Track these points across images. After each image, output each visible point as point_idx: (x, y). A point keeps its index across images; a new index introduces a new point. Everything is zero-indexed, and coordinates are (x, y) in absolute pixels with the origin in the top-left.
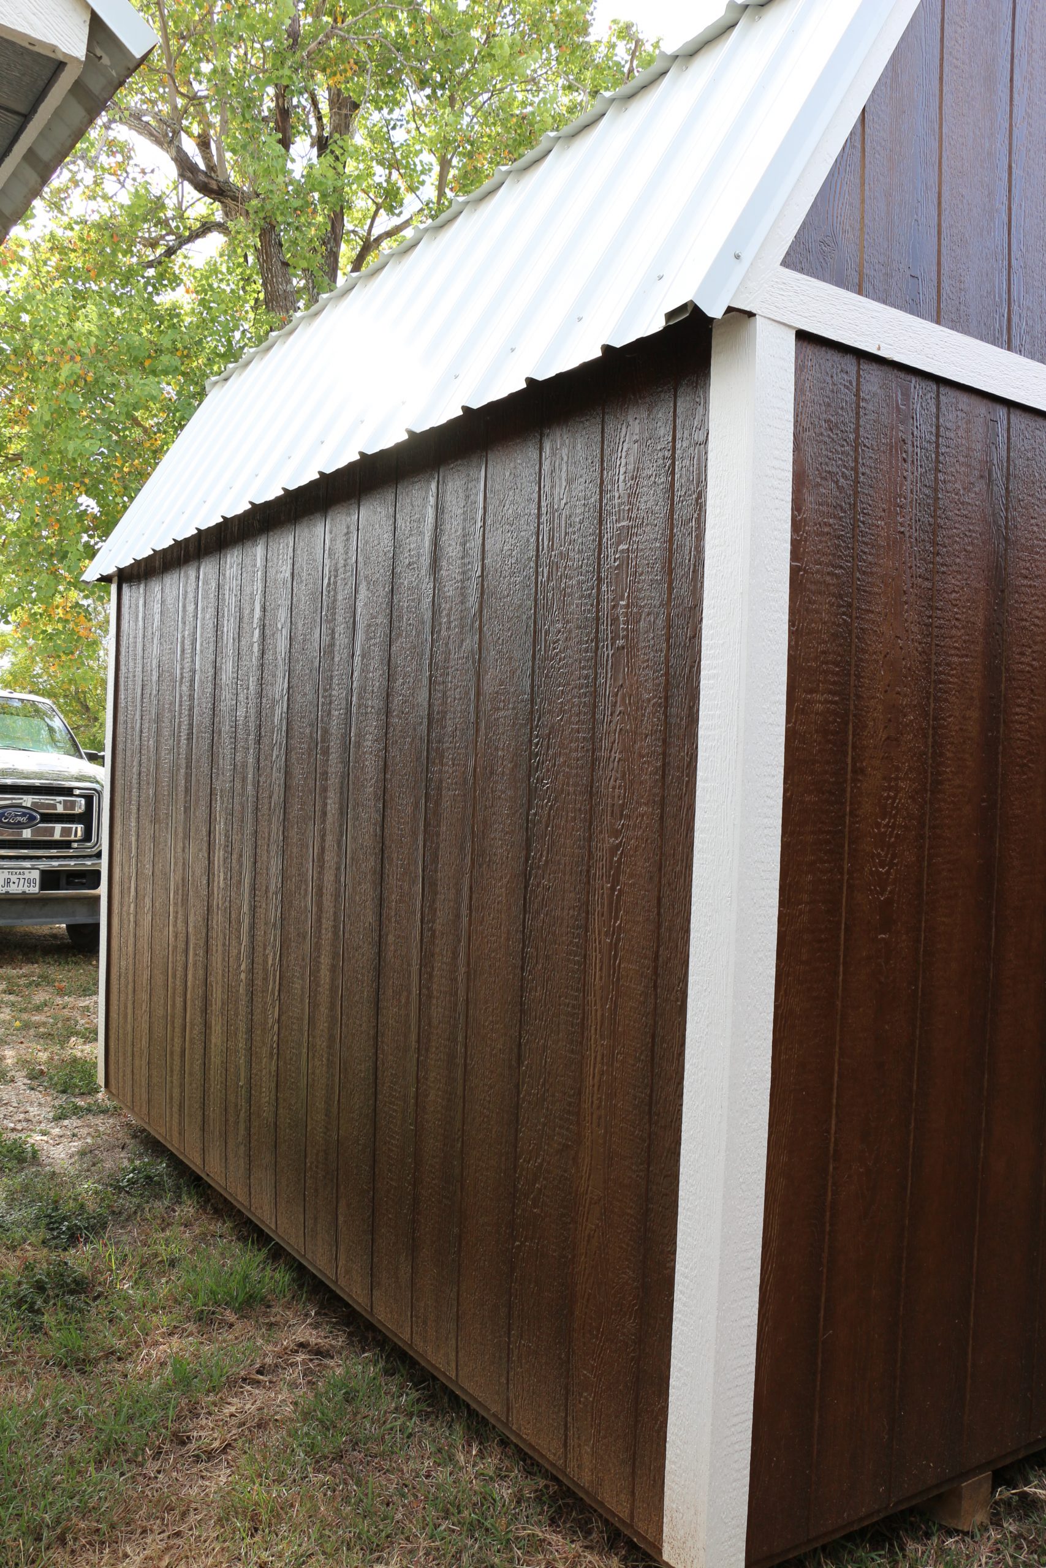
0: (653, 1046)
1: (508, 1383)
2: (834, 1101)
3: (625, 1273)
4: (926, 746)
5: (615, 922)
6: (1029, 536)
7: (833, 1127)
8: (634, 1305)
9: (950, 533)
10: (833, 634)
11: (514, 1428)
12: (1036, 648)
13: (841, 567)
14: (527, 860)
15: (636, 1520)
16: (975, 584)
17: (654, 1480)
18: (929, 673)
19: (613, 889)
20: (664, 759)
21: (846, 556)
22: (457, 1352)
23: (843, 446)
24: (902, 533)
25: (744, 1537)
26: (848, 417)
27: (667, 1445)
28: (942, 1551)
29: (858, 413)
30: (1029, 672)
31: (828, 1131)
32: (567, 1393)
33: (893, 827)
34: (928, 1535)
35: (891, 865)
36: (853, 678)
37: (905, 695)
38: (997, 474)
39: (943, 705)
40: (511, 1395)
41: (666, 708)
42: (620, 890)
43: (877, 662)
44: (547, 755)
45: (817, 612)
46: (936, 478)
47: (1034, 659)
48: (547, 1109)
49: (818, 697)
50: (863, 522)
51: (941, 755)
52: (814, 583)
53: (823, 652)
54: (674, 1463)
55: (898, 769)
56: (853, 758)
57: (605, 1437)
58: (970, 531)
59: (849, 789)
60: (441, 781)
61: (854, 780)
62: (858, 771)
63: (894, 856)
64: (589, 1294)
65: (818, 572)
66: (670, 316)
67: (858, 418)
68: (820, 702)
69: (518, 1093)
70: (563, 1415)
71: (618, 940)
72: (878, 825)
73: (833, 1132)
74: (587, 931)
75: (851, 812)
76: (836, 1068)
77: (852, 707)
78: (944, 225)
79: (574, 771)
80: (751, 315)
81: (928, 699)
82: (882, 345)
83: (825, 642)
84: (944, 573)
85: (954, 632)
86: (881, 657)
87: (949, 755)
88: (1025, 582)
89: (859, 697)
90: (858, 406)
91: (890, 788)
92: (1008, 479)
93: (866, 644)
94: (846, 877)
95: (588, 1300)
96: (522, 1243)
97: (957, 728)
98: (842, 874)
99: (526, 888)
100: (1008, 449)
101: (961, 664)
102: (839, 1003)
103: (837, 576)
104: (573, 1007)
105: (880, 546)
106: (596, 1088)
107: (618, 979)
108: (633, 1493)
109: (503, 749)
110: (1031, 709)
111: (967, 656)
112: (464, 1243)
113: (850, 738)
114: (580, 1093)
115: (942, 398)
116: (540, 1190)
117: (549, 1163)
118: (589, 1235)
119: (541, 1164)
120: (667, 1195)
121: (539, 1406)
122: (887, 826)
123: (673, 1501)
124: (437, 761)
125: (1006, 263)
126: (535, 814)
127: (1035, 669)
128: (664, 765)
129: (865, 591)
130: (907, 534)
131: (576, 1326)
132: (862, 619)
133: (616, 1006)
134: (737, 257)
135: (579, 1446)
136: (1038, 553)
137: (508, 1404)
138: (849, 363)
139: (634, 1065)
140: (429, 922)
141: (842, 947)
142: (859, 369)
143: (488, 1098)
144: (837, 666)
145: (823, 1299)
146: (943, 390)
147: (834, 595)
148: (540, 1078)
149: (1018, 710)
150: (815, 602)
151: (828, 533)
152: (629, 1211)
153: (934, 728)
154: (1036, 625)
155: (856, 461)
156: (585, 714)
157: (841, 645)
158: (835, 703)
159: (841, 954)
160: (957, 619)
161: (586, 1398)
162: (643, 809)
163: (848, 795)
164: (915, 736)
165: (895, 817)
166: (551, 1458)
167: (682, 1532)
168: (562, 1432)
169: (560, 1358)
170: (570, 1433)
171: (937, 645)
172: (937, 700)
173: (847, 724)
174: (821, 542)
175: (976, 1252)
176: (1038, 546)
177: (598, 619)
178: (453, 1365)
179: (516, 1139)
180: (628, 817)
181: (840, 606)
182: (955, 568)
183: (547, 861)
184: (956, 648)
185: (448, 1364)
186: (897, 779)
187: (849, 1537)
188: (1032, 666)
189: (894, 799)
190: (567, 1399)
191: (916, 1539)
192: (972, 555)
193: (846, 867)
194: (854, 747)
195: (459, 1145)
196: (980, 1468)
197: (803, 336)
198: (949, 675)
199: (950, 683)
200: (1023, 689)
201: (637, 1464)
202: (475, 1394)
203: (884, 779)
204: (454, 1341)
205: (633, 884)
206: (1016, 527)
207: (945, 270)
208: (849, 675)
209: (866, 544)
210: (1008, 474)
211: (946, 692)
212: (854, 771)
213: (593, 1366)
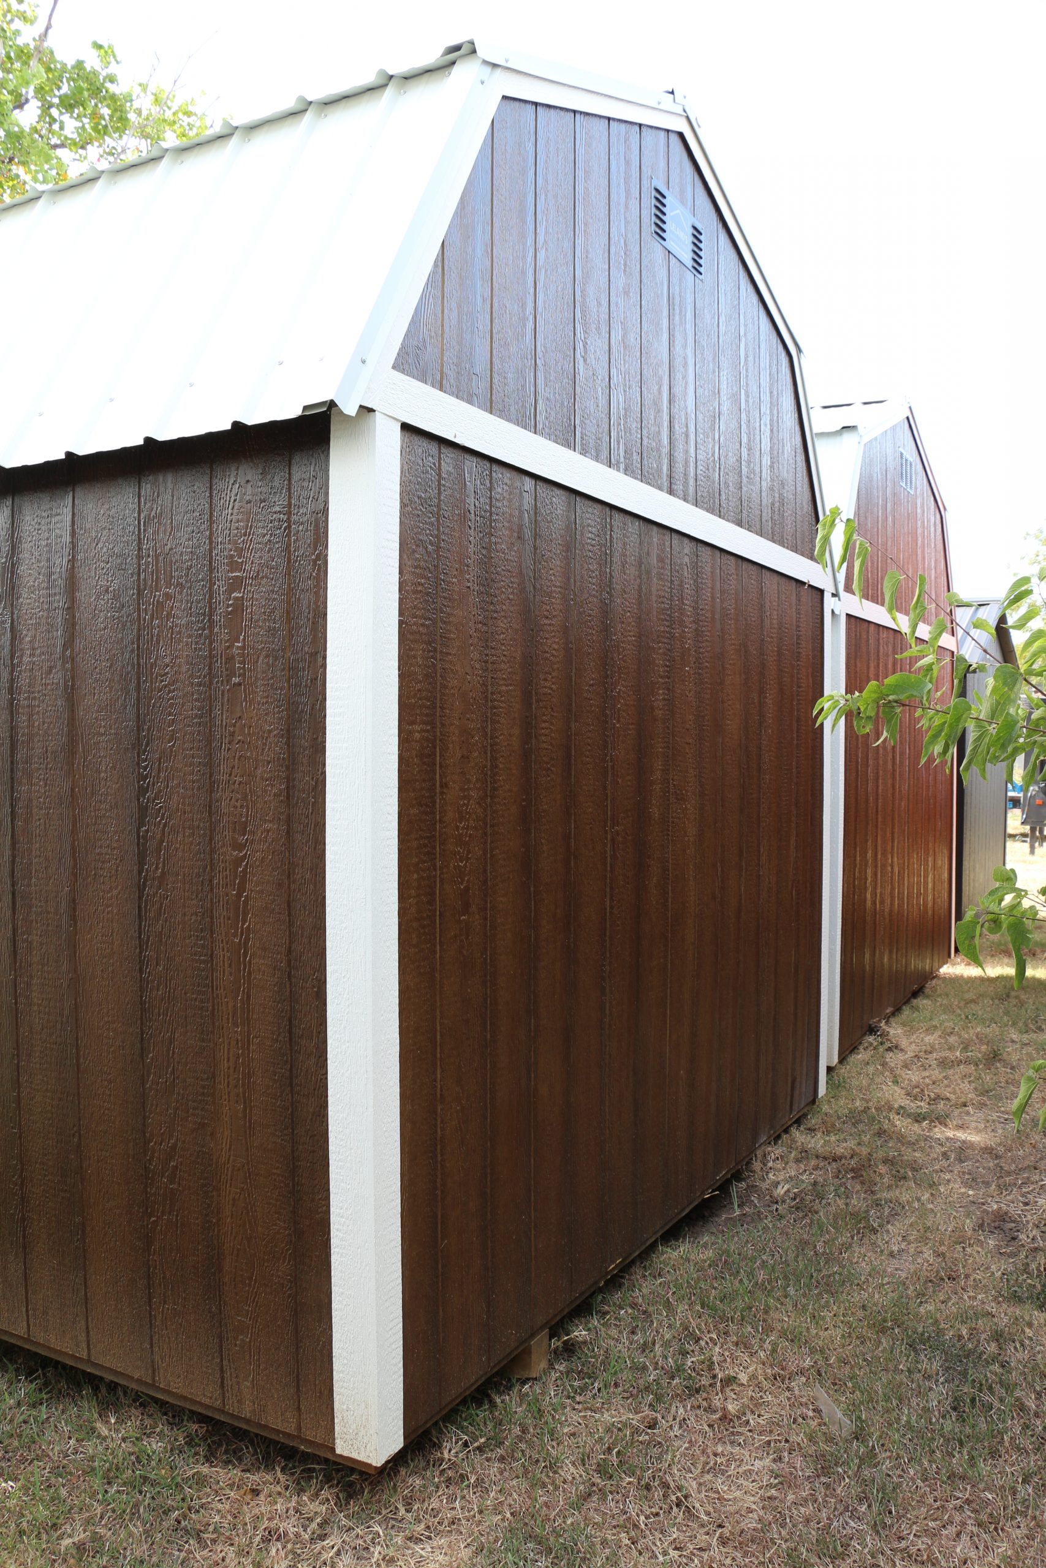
0: (291, 1028)
1: (152, 1347)
2: (438, 1055)
3: (276, 1225)
4: (487, 761)
5: (243, 925)
6: (549, 584)
7: (439, 1076)
8: (287, 1250)
9: (499, 585)
10: (425, 675)
11: (162, 1386)
12: (554, 674)
13: (430, 619)
14: (140, 873)
15: (303, 1430)
16: (515, 626)
17: (321, 1392)
18: (487, 701)
19: (239, 895)
20: (288, 782)
21: (433, 609)
22: (88, 1332)
23: (430, 518)
24: (469, 587)
25: (402, 1416)
26: (433, 493)
27: (334, 1359)
28: (522, 1397)
29: (439, 490)
30: (550, 694)
31: (435, 1080)
32: (221, 1341)
33: (467, 829)
34: (509, 1388)
35: (468, 859)
36: (438, 709)
37: (473, 721)
38: (528, 533)
39: (497, 726)
40: (157, 1358)
41: (288, 738)
42: (247, 896)
43: (454, 695)
44: (159, 778)
45: (415, 657)
46: (490, 541)
47: (553, 684)
48: (178, 1094)
49: (417, 727)
50: (443, 581)
51: (497, 766)
52: (412, 633)
53: (419, 690)
54: (342, 1372)
55: (469, 781)
56: (440, 775)
57: (265, 1369)
58: (511, 582)
59: (438, 801)
60: (30, 800)
61: (442, 793)
62: (444, 785)
63: (469, 852)
64: (238, 1250)
65: (415, 624)
66: (305, 408)
67: (439, 493)
68: (418, 731)
69: (143, 1084)
70: (218, 1361)
71: (247, 940)
72: (457, 828)
73: (438, 1080)
74: (212, 932)
75: (440, 820)
76: (438, 1028)
77: (438, 734)
78: (494, 331)
79: (189, 793)
80: (374, 411)
81: (487, 721)
82: (457, 433)
83: (421, 682)
84: (495, 618)
85: (503, 666)
86: (456, 690)
87: (501, 766)
88: (547, 622)
89: (443, 725)
90: (439, 484)
91: (465, 797)
92: (535, 539)
93: (447, 681)
94: (438, 872)
95: (237, 1255)
96: (158, 1218)
97: (506, 744)
98: (435, 870)
99: (140, 898)
100: (536, 514)
101: (507, 691)
102: (437, 975)
103: (428, 627)
104: (202, 1001)
105: (455, 600)
106: (232, 1070)
107: (250, 974)
108: (299, 1409)
109: (106, 771)
110: (552, 724)
111: (511, 685)
112: (88, 1229)
113: (438, 758)
114: (214, 1077)
115: (494, 474)
116: (176, 1167)
117: (184, 1142)
118: (234, 1199)
119: (175, 1145)
120: (314, 1152)
121: (190, 1359)
122: (463, 828)
123: (343, 1404)
124: (24, 781)
125: (533, 362)
126: (147, 831)
127: (554, 691)
128: (288, 788)
129: (445, 638)
130: (472, 588)
131: (226, 1280)
132: (444, 660)
133: (249, 997)
134: (364, 362)
135: (238, 1383)
136: (554, 597)
137: (153, 1366)
138: (433, 448)
139: (271, 1046)
140: (23, 934)
141: (438, 930)
142: (440, 452)
143: (108, 1092)
144: (429, 701)
145: (439, 1217)
146: (495, 467)
147: (425, 643)
148: (167, 1068)
149: (543, 725)
150: (413, 650)
151: (421, 591)
152: (275, 1171)
153: (491, 745)
154: (553, 655)
155: (438, 529)
156: (200, 741)
157: (430, 683)
158: (427, 731)
159: (438, 935)
160: (504, 655)
161: (243, 1340)
162: (268, 826)
163: (438, 806)
164: (480, 753)
165: (468, 820)
166: (207, 1401)
167: (354, 1427)
168: (218, 1376)
169: (210, 1312)
170: (227, 1375)
171: (492, 678)
172: (493, 722)
173: (435, 748)
174: (416, 599)
175: (532, 1161)
176: (555, 591)
177: (211, 656)
178: (84, 1345)
179: (144, 1125)
180: (253, 833)
181: (429, 651)
182: (502, 614)
183: (163, 873)
184: (504, 679)
185: (77, 1345)
186: (468, 789)
187: (464, 1402)
188: (551, 689)
189: (467, 805)
190: (221, 1347)
191: (500, 1393)
192: (513, 602)
193: (438, 865)
194: (441, 767)
195: (76, 1140)
196: (542, 1328)
197: (406, 427)
198: (499, 701)
199: (501, 707)
200: (546, 708)
201: (301, 1383)
202: (113, 1367)
203: (461, 790)
204: (83, 1322)
205: (261, 892)
206: (541, 577)
207: (495, 369)
208: (435, 708)
209: (445, 598)
210: (536, 534)
211: (498, 715)
212: (441, 786)
213: (248, 1311)
